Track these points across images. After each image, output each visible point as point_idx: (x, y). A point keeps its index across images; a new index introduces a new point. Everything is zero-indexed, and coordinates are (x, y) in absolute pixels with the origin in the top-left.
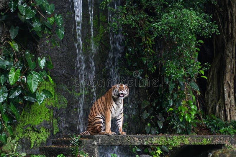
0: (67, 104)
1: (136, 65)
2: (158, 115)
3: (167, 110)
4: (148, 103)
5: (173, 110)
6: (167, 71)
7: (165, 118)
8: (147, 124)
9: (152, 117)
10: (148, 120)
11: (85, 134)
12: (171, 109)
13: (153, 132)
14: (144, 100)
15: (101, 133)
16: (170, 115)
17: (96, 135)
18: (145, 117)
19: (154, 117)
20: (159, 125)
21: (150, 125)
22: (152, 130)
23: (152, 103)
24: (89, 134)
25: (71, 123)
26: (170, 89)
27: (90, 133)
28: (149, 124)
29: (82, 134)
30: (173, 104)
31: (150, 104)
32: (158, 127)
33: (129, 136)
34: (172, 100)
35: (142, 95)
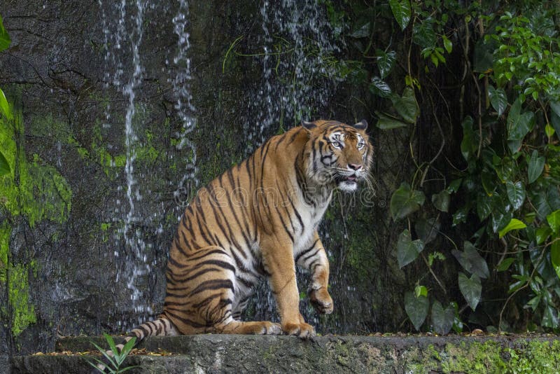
0: (69, 205)
1: (365, 34)
2: (461, 249)
3: (500, 229)
4: (418, 198)
5: (525, 226)
6: (500, 61)
7: (491, 261)
8: (412, 289)
9: (435, 261)
10: (416, 271)
11: (155, 331)
12: (516, 224)
13: (439, 322)
14: (398, 186)
15: (221, 326)
16: (510, 249)
17: (200, 338)
18: (406, 259)
19: (442, 257)
20: (464, 292)
21: (425, 293)
22: (434, 313)
23: (433, 198)
24: (173, 333)
25: (89, 287)
26: (512, 136)
27: (176, 328)
28: (420, 290)
29: (142, 332)
30: (526, 201)
31: (425, 203)
32: (461, 301)
33: (343, 338)
34: (519, 185)
35: (389, 162)
